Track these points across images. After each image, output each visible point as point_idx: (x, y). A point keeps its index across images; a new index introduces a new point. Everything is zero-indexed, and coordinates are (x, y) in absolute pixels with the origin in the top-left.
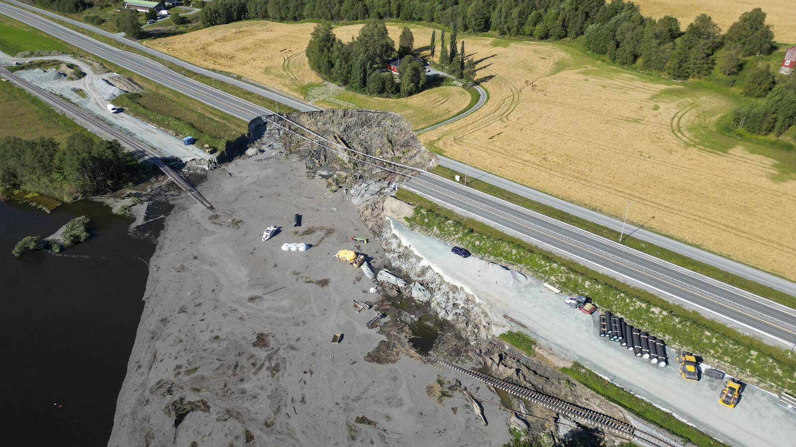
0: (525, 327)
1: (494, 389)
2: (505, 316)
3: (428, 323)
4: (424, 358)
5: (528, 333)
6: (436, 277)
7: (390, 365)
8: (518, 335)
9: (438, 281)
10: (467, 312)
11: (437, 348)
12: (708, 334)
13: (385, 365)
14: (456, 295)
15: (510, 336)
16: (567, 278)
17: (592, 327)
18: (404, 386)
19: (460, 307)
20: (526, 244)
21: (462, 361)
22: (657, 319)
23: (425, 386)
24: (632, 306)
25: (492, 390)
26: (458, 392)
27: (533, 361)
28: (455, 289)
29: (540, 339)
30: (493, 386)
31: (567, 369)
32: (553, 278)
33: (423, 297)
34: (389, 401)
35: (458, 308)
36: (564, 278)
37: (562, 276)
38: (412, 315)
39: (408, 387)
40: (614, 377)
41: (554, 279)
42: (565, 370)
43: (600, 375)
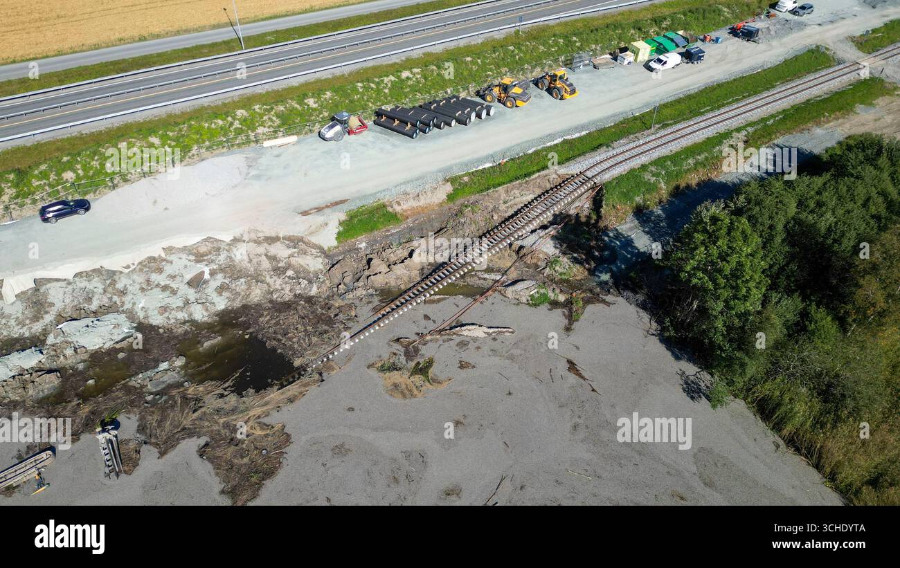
0: (342, 202)
1: (438, 297)
2: (305, 213)
3: (207, 344)
4: (304, 379)
5: (359, 204)
6: (82, 283)
7: (292, 451)
8: (352, 217)
9: (97, 285)
10: (232, 271)
11: (291, 348)
12: (469, 59)
13: (285, 462)
14: (169, 269)
15: (351, 226)
16: (278, 116)
17: (391, 139)
18: (370, 437)
19: (207, 276)
20: (149, 122)
21: (349, 319)
22: (418, 82)
23: (388, 397)
24: (385, 88)
25: (439, 301)
26: (424, 347)
27: (408, 226)
28: (154, 265)
29: (380, 196)
30: (431, 295)
31: (451, 194)
32: (261, 130)
33: (116, 331)
34: (402, 479)
35: (206, 282)
36: (274, 118)
37: (269, 118)
38: (157, 366)
39: (376, 430)
40: (491, 157)
41: (266, 130)
42: (451, 197)
43: (481, 168)
